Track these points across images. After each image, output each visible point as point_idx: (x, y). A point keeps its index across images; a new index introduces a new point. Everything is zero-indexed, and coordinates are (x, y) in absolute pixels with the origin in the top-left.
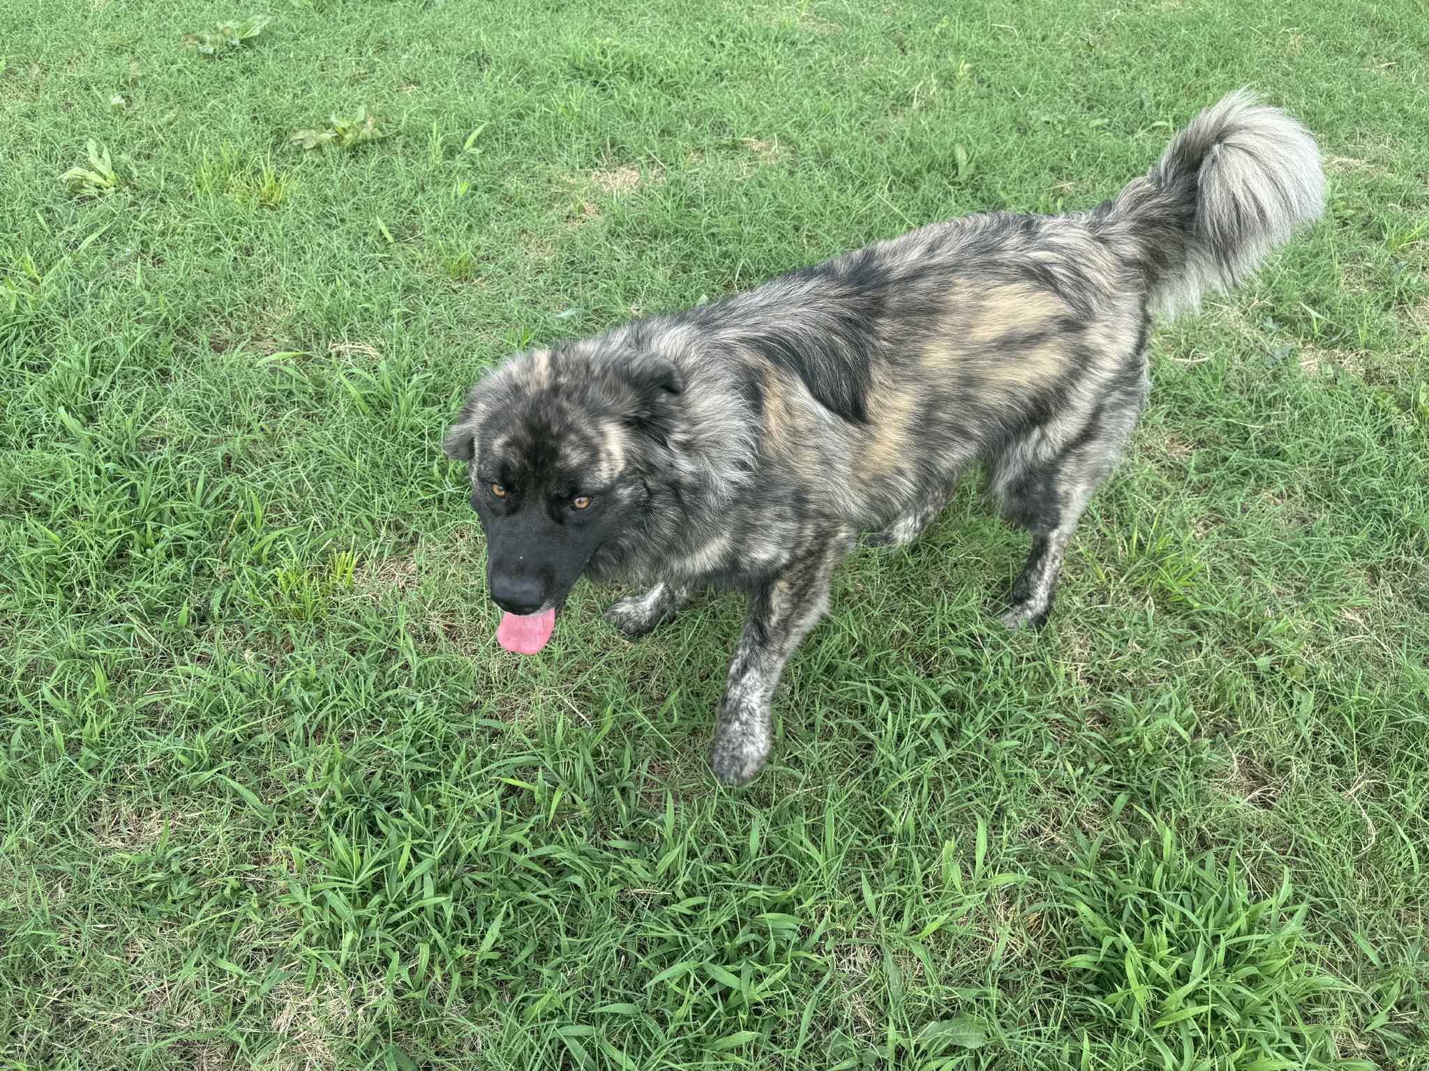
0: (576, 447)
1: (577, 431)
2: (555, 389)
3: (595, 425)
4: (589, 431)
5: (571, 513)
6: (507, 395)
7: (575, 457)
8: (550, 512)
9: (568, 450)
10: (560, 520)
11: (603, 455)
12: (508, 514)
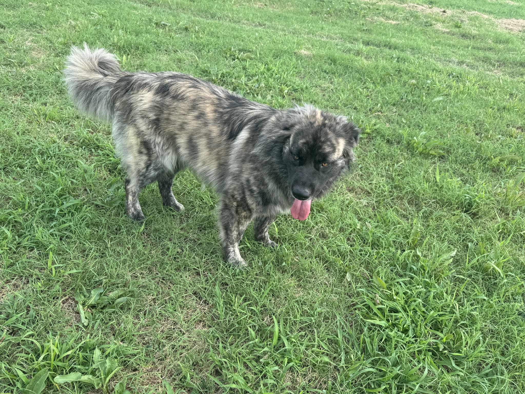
0: (329, 146)
1: (330, 141)
2: (324, 125)
3: (336, 140)
4: (334, 142)
5: (322, 167)
6: (309, 125)
7: (328, 149)
8: (315, 167)
9: (326, 147)
10: (318, 169)
11: (337, 150)
12: (299, 165)
